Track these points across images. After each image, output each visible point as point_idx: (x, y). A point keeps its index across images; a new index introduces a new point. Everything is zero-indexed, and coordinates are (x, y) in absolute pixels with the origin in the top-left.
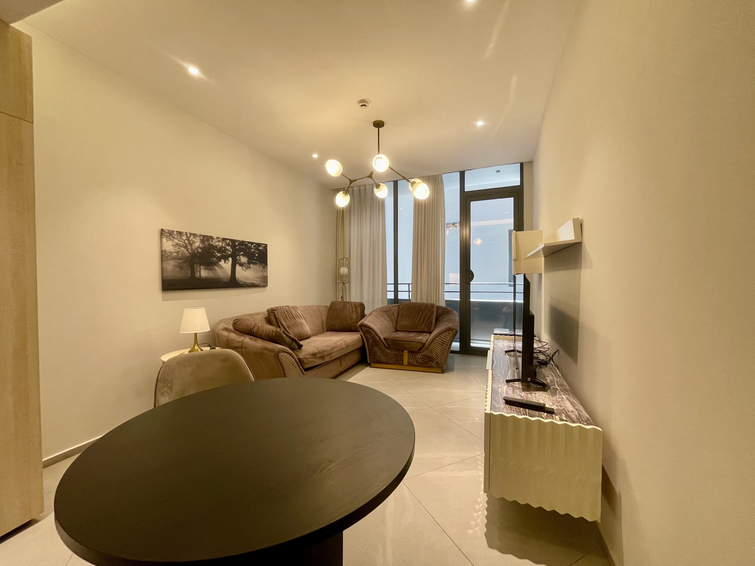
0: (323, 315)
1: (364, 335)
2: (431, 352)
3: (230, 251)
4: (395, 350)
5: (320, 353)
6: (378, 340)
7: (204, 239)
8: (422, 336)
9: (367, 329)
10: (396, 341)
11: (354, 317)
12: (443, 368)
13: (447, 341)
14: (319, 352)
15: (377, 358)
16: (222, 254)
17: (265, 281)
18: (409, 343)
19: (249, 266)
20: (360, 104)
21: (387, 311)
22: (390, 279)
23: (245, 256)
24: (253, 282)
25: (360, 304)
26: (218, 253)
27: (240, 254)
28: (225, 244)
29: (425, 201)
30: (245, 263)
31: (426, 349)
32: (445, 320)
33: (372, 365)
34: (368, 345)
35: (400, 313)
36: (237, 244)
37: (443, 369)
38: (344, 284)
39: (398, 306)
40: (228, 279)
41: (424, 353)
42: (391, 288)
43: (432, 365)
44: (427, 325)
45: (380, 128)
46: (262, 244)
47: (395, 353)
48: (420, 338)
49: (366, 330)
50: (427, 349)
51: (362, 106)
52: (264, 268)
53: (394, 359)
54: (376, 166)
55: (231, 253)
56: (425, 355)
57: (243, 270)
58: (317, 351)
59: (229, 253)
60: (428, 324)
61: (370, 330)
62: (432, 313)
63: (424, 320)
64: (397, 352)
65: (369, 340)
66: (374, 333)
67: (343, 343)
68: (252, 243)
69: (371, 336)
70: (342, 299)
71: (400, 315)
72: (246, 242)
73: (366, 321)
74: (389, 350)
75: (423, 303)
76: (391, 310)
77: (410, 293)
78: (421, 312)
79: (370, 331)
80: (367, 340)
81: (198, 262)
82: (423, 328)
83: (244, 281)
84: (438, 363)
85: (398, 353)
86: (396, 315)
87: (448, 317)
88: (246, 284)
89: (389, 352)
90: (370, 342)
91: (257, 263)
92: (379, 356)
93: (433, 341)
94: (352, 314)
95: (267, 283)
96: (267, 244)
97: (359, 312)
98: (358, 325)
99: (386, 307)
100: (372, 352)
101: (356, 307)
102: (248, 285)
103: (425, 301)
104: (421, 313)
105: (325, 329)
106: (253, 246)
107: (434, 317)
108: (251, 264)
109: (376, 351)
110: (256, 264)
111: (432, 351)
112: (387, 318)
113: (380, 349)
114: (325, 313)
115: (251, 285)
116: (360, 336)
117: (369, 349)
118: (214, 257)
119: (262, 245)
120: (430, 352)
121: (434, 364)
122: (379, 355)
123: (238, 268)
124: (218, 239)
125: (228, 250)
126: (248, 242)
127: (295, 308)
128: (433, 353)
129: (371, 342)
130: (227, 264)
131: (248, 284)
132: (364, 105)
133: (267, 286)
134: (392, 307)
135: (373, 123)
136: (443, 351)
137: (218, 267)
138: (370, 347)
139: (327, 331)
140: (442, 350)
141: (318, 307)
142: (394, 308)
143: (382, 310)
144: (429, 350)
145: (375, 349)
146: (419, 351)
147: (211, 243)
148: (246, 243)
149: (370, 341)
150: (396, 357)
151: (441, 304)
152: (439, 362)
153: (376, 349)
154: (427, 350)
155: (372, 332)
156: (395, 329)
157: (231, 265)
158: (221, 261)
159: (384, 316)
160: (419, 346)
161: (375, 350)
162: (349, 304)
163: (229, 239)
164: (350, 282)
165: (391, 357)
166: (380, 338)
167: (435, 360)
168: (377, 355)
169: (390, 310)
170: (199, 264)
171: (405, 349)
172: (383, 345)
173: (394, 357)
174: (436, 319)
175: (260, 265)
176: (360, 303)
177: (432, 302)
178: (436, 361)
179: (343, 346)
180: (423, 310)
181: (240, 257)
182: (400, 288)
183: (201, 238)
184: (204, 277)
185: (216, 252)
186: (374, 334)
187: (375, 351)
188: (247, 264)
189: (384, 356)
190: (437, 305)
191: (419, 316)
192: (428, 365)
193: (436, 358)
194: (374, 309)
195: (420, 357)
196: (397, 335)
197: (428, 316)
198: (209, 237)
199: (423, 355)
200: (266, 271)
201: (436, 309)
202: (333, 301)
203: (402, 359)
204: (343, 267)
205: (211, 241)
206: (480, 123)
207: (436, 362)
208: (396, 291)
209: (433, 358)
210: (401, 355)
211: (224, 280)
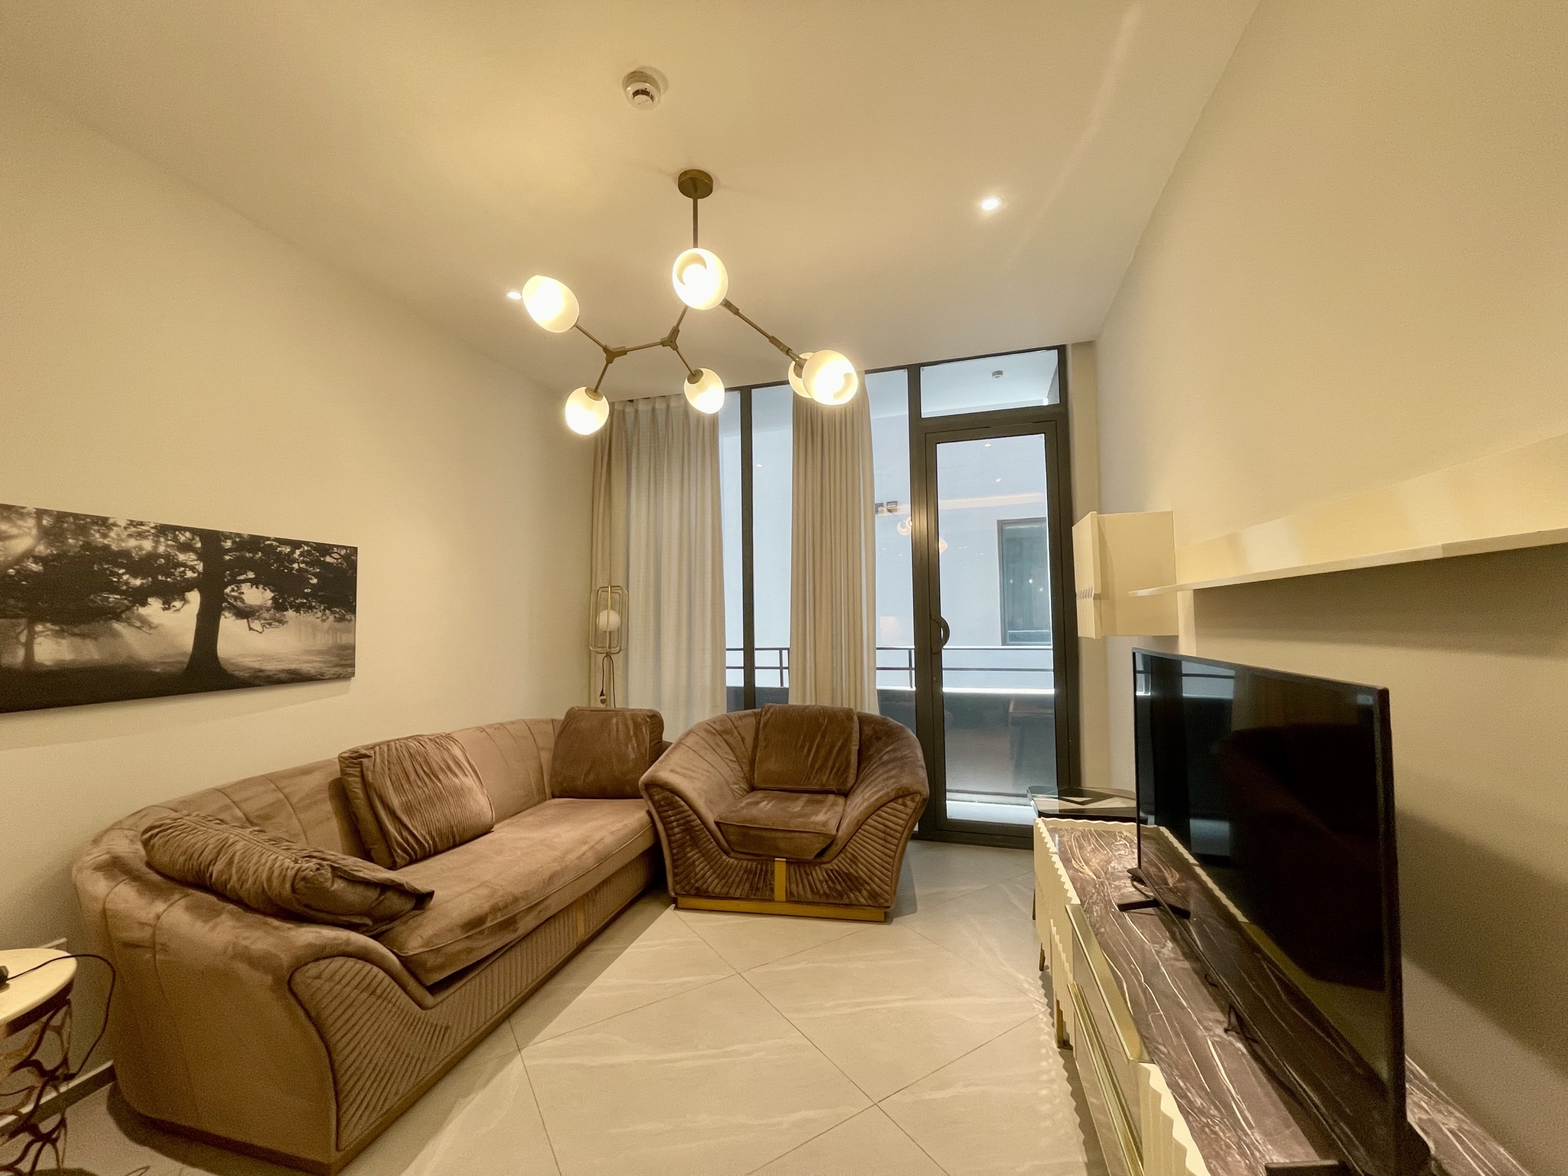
0: (543, 749)
1: (659, 813)
2: (854, 860)
3: (193, 569)
4: (749, 857)
5: (500, 910)
6: (697, 828)
7: (61, 528)
8: (825, 810)
9: (668, 794)
10: (752, 832)
11: (632, 756)
12: (889, 907)
13: (899, 828)
14: (495, 910)
15: (697, 881)
16: (155, 578)
17: (343, 662)
18: (788, 835)
19: (278, 615)
20: (629, 88)
21: (726, 732)
22: (734, 636)
23: (261, 587)
24: (293, 666)
25: (648, 716)
26: (135, 577)
27: (238, 578)
28: (168, 546)
29: (846, 409)
30: (261, 607)
31: (837, 855)
32: (885, 758)
33: (682, 901)
34: (670, 842)
35: (761, 736)
36: (228, 544)
37: (888, 910)
38: (608, 655)
39: (755, 714)
40: (182, 663)
41: (833, 865)
42: (736, 659)
43: (859, 902)
44: (837, 772)
45: (699, 200)
46: (338, 547)
47: (749, 866)
48: (821, 817)
49: (665, 799)
50: (841, 852)
51: (636, 93)
52: (342, 619)
53: (747, 885)
54: (683, 283)
55: (199, 573)
56: (836, 871)
57: (251, 629)
58: (486, 907)
59: (190, 574)
60: (839, 769)
61: (677, 798)
62: (848, 740)
63: (826, 759)
64: (754, 864)
65: (673, 828)
66: (687, 807)
67: (589, 854)
68: (296, 544)
69: (678, 817)
70: (602, 697)
71: (762, 744)
72: (268, 539)
73: (665, 770)
74: (732, 858)
75: (823, 708)
76: (736, 728)
77: (785, 672)
78: (820, 734)
79: (677, 801)
80: (666, 829)
81: (22, 609)
82: (825, 779)
83: (257, 665)
84: (873, 895)
85: (756, 867)
86: (749, 740)
87: (894, 750)
88: (266, 673)
89: (730, 863)
90: (674, 835)
91: (314, 607)
92: (703, 876)
93: (860, 828)
94: (626, 745)
95: (353, 666)
96: (356, 549)
97: (647, 739)
98: (640, 783)
99: (721, 720)
100: (680, 865)
101: (637, 725)
102: (269, 677)
103: (826, 702)
104: (818, 739)
105: (548, 790)
106: (298, 552)
107: (855, 748)
108: (287, 610)
109: (694, 862)
110: (311, 608)
111: (857, 859)
112: (726, 753)
113: (706, 855)
114: (548, 741)
115: (283, 676)
116: (647, 818)
117: (672, 855)
118: (115, 590)
119: (335, 550)
120: (851, 861)
121: (863, 896)
122: (702, 872)
123: (228, 624)
124: (135, 527)
125: (184, 565)
126: (276, 540)
127: (442, 741)
128: (859, 864)
129: (678, 833)
130: (176, 614)
131: (271, 673)
132: (645, 92)
133: (353, 674)
134: (740, 718)
135: (680, 178)
136: (890, 857)
137: (131, 624)
138: (673, 849)
139: (554, 797)
140: (886, 855)
141: (530, 725)
142: (745, 721)
143: (711, 729)
144: (849, 855)
145: (689, 855)
146: (818, 860)
147: (101, 540)
148: (268, 542)
149: (676, 830)
150: (753, 878)
151: (867, 707)
152: (877, 889)
153: (693, 855)
154: (842, 855)
155: (682, 803)
156: (748, 784)
157: (199, 615)
158: (144, 604)
159: (719, 746)
160: (819, 846)
161: (689, 858)
162: (617, 715)
163: (193, 531)
164: (627, 650)
165: (737, 880)
166: (704, 822)
167: (866, 885)
168: (696, 874)
169: (733, 728)
170: (23, 617)
171: (778, 855)
172: (714, 843)
173: (745, 877)
174: (860, 752)
175: (327, 612)
176: (650, 714)
177: (846, 706)
178: (869, 888)
179: (590, 859)
180: (823, 727)
181: (239, 588)
182: (760, 659)
183: (45, 522)
184: (47, 663)
185: (121, 571)
186: (686, 811)
187: (691, 861)
188: (272, 611)
189: (717, 877)
190: (859, 710)
191: (815, 746)
192: (846, 901)
193: (869, 881)
194: (690, 727)
195: (822, 878)
196: (754, 811)
197: (839, 744)
198: (89, 520)
199: (831, 870)
200: (353, 631)
201: (858, 724)
202: (573, 708)
203: (771, 884)
204: (606, 611)
205: (97, 535)
206: (990, 205)
207: (868, 891)
208: (749, 668)
209: (861, 881)
210: (767, 871)
211: (158, 670)
